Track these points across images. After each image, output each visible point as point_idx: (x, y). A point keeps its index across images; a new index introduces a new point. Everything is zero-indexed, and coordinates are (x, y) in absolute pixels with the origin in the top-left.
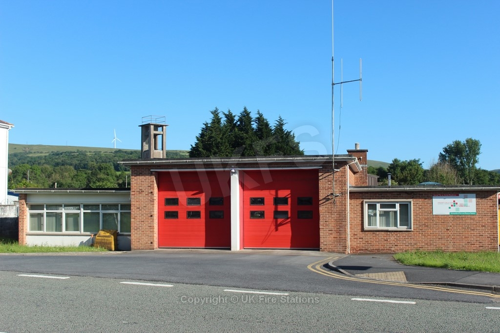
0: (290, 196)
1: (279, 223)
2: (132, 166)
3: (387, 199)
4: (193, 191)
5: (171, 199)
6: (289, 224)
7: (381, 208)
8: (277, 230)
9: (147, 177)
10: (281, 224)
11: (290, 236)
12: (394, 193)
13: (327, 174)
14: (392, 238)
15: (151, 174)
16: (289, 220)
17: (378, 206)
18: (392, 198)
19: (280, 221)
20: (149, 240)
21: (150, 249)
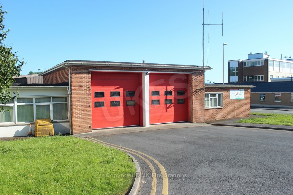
0: (173, 90)
1: (167, 107)
2: (73, 66)
3: (213, 91)
4: (115, 86)
5: (99, 92)
6: (173, 108)
7: (211, 96)
8: (167, 111)
9: (85, 75)
10: (169, 108)
11: (174, 115)
12: (216, 89)
13: (196, 77)
14: (215, 112)
15: (89, 73)
16: (173, 105)
17: (210, 95)
18: (215, 91)
19: (168, 105)
20: (88, 125)
21: (89, 132)
